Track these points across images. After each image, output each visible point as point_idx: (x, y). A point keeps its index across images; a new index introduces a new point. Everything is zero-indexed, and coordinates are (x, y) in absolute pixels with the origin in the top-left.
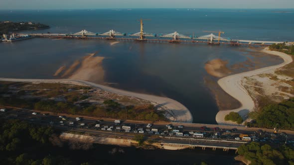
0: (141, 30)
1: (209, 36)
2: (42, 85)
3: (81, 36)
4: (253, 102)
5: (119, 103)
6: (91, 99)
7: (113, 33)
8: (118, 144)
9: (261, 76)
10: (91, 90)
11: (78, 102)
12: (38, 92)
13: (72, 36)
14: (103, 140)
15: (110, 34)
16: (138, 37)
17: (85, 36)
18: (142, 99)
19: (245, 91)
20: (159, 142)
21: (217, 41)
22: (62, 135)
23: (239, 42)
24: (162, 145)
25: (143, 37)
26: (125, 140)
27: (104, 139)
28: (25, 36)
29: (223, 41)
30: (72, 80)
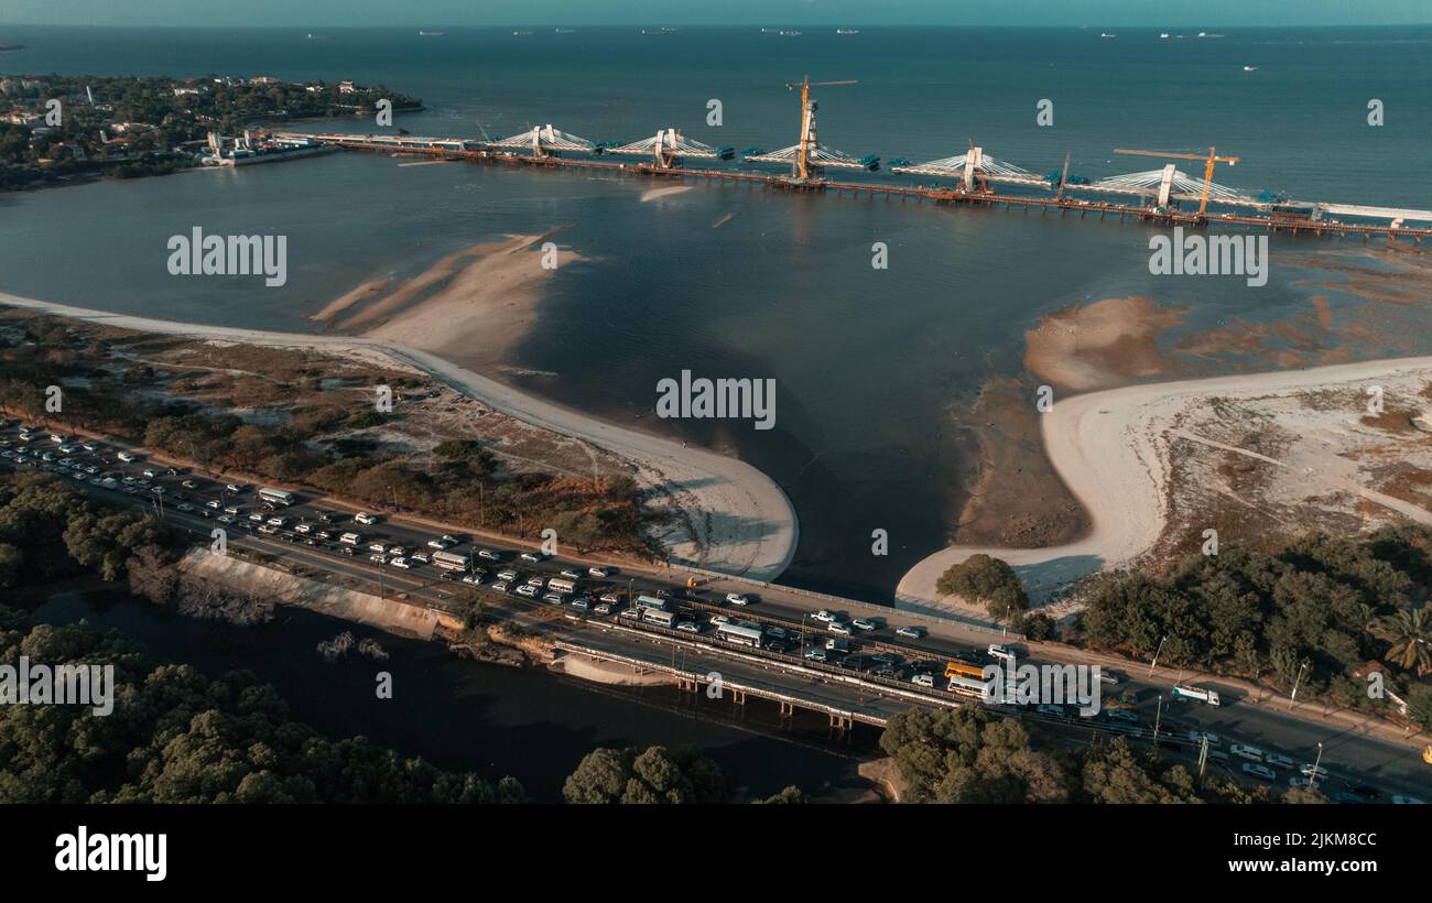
0: (806, 133)
1: (1153, 176)
2: (241, 353)
3: (530, 152)
4: (1163, 523)
5: (500, 455)
6: (393, 429)
7: (673, 144)
8: (384, 625)
9: (1315, 401)
10: (421, 391)
11: (331, 436)
12: (204, 381)
13: (489, 150)
14: (332, 599)
15: (659, 148)
16: (785, 168)
17: (544, 151)
18: (606, 452)
19: (1159, 469)
20: (545, 639)
21: (1195, 205)
22: (189, 559)
23: (1327, 216)
24: (558, 653)
25: (813, 170)
26: (418, 610)
27: (341, 593)
28: (297, 142)
29: (1226, 208)
30: (371, 346)
